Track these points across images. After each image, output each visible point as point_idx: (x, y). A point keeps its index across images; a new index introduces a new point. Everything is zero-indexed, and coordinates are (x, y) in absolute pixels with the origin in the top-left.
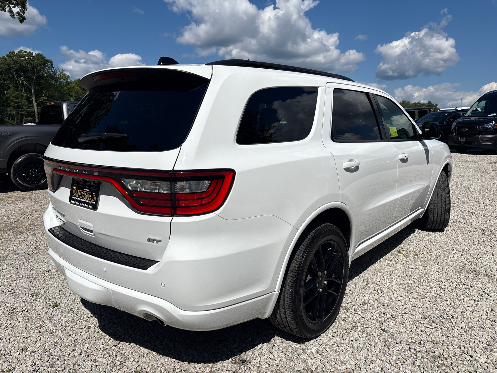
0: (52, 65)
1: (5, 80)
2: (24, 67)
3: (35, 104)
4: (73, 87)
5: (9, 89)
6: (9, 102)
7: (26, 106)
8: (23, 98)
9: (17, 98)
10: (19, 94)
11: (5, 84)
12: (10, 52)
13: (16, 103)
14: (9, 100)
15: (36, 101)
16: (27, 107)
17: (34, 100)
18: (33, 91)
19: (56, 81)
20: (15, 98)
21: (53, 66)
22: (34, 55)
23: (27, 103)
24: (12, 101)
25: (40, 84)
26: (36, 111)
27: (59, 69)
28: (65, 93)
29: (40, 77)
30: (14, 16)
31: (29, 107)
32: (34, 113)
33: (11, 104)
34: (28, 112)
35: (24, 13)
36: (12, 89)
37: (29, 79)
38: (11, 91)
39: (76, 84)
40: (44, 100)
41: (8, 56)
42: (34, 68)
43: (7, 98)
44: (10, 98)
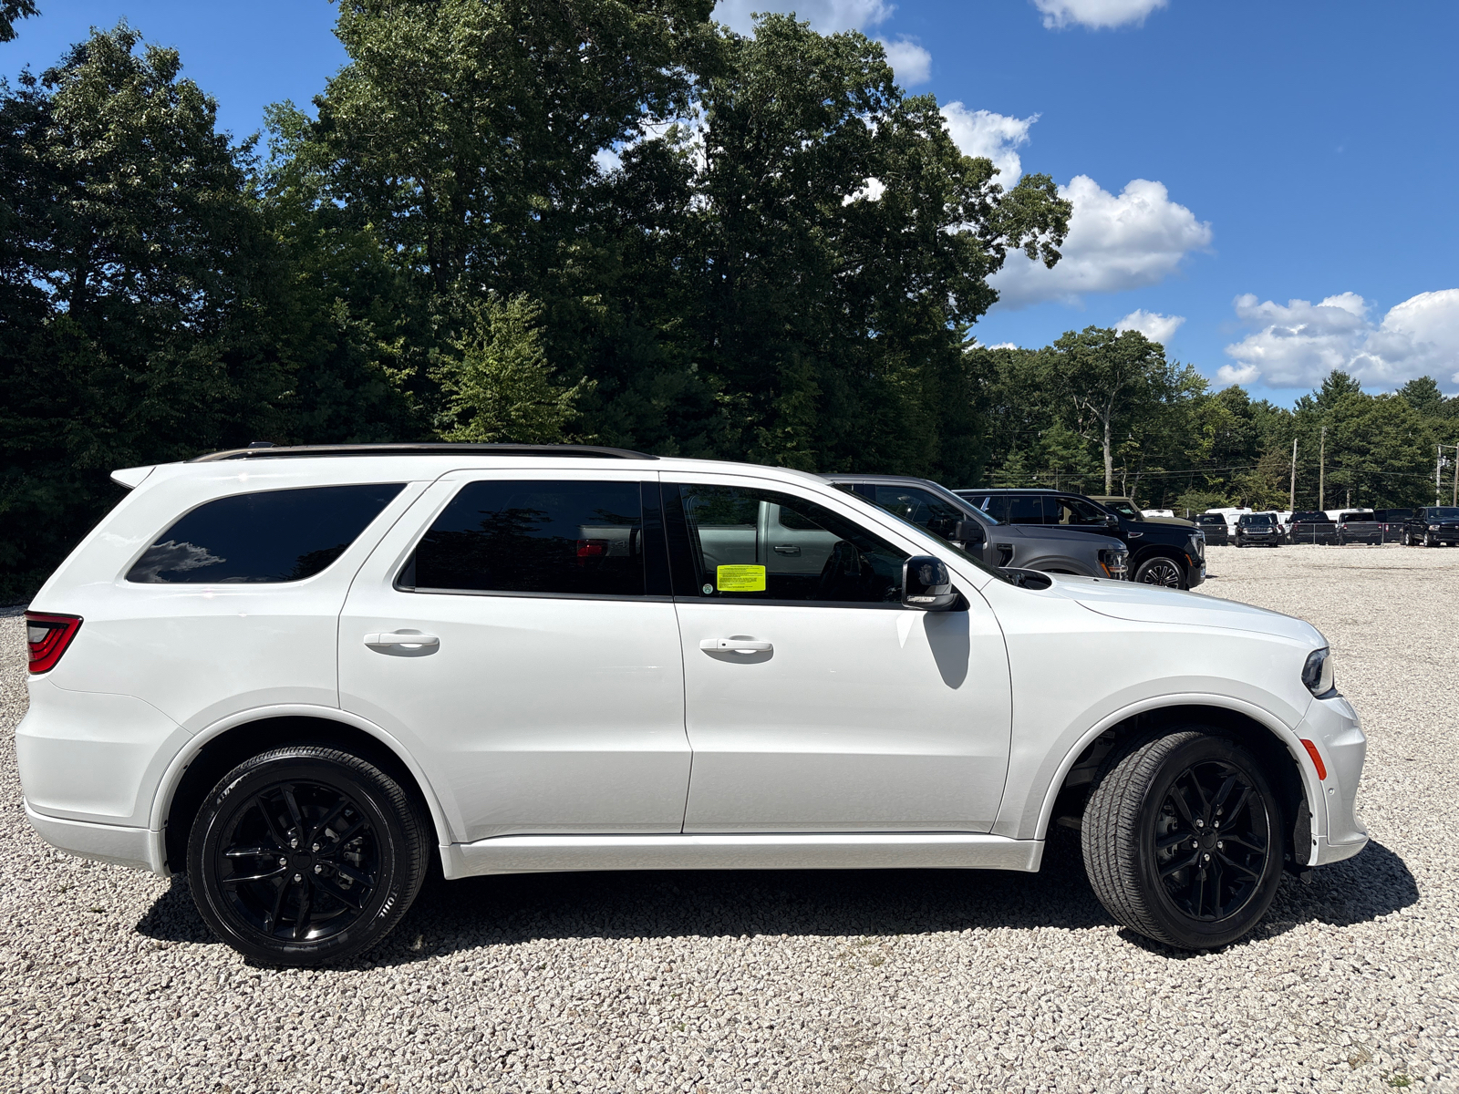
0: (1162, 355)
1: (1044, 403)
2: (1093, 369)
3: (1108, 460)
4: (1213, 411)
5: (1050, 424)
6: (1046, 457)
7: (1086, 465)
8: (1081, 447)
9: (1066, 447)
10: (1071, 437)
11: (1045, 412)
12: (1065, 334)
13: (1062, 458)
14: (1049, 453)
15: (1111, 454)
16: (1085, 470)
17: (1106, 450)
18: (1107, 427)
19: (1170, 398)
20: (1060, 447)
21: (1165, 359)
22: (1118, 335)
23: (1088, 458)
24: (1054, 453)
25: (1126, 408)
26: (1108, 479)
27: (1178, 364)
28: (1189, 427)
29: (1128, 391)
30: (1036, 254)
31: (1092, 469)
32: (1104, 485)
33: (1051, 462)
34: (1088, 482)
35: (1059, 243)
36: (1058, 426)
37: (1100, 397)
38: (1053, 431)
39: (1224, 400)
40: (1133, 448)
41: (1057, 344)
42: (1115, 367)
43: (1044, 447)
44: (1050, 447)
